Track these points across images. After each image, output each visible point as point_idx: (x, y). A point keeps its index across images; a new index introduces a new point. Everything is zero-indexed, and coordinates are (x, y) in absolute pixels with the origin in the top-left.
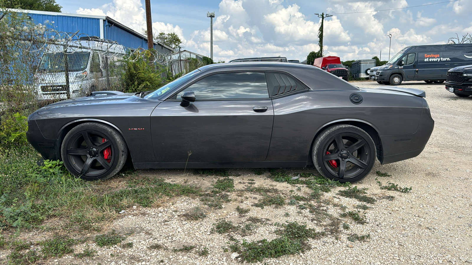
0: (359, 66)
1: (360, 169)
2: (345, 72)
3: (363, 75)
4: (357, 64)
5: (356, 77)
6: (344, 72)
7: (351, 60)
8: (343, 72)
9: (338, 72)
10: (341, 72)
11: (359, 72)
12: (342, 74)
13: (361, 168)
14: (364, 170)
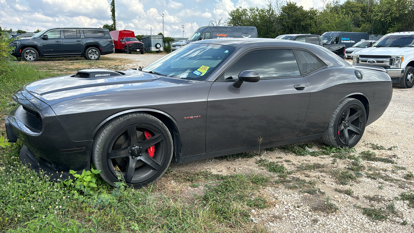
0: (149, 40)
1: (356, 135)
2: (141, 46)
3: (153, 49)
4: (147, 39)
5: (147, 50)
6: (140, 45)
8: (139, 45)
9: (136, 45)
11: (150, 45)
12: (139, 47)
14: (360, 135)
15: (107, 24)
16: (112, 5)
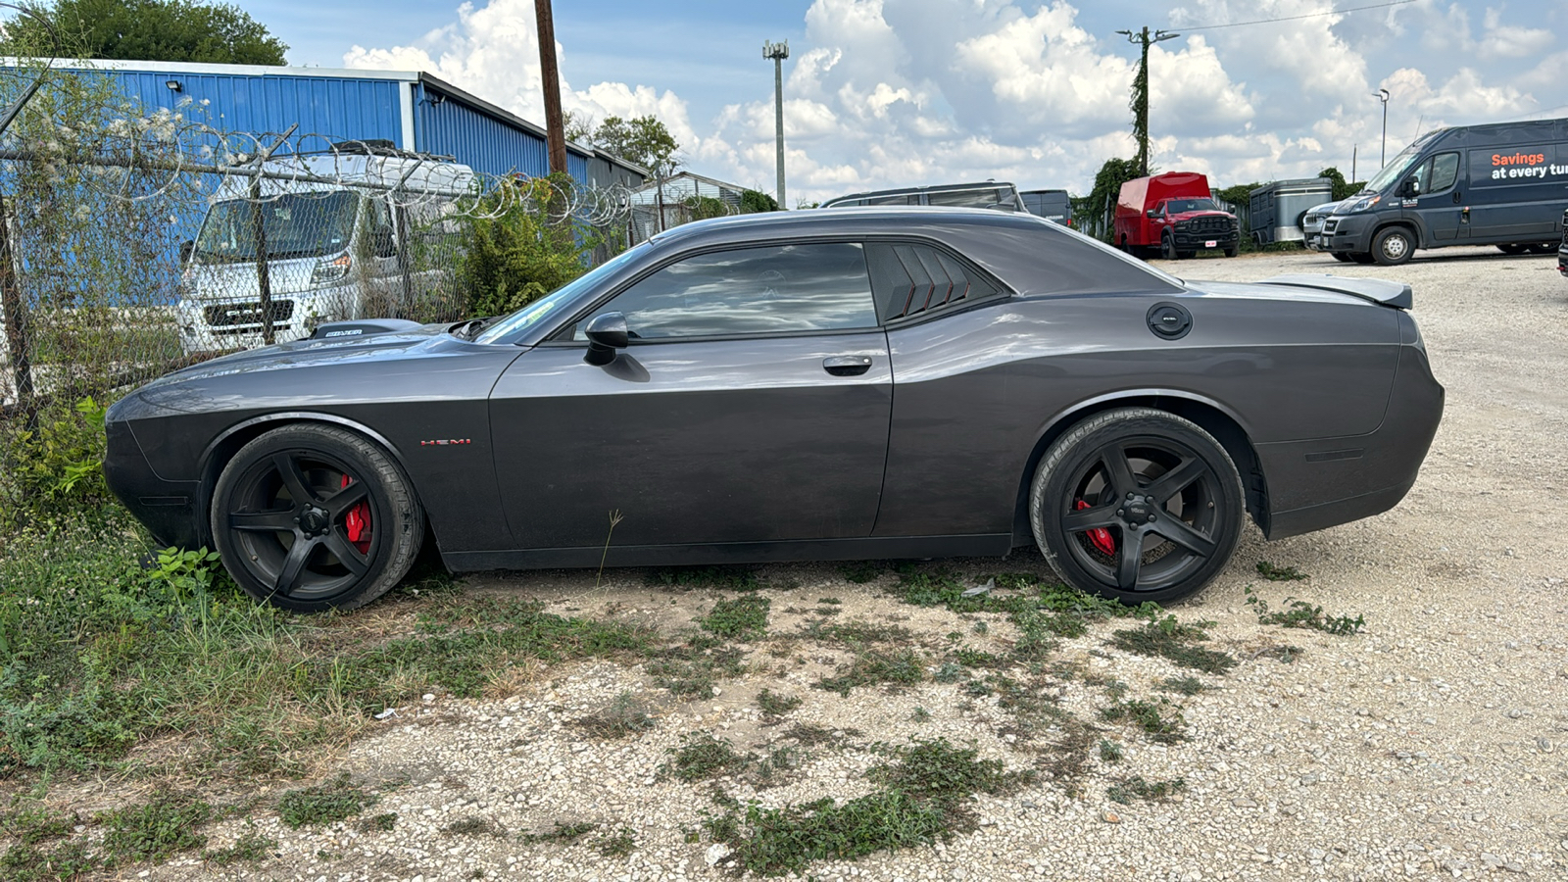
0: (1273, 202)
1: (1190, 558)
2: (1225, 226)
3: (1288, 234)
4: (1266, 196)
5: (1264, 240)
6: (1222, 223)
7: (1247, 184)
8: (1217, 225)
9: (1203, 226)
10: (1210, 226)
11: (1275, 222)
12: (1216, 231)
13: (1194, 553)
14: (1204, 559)
15: (1117, 156)
16: (1139, 87)
